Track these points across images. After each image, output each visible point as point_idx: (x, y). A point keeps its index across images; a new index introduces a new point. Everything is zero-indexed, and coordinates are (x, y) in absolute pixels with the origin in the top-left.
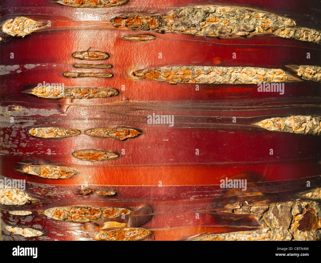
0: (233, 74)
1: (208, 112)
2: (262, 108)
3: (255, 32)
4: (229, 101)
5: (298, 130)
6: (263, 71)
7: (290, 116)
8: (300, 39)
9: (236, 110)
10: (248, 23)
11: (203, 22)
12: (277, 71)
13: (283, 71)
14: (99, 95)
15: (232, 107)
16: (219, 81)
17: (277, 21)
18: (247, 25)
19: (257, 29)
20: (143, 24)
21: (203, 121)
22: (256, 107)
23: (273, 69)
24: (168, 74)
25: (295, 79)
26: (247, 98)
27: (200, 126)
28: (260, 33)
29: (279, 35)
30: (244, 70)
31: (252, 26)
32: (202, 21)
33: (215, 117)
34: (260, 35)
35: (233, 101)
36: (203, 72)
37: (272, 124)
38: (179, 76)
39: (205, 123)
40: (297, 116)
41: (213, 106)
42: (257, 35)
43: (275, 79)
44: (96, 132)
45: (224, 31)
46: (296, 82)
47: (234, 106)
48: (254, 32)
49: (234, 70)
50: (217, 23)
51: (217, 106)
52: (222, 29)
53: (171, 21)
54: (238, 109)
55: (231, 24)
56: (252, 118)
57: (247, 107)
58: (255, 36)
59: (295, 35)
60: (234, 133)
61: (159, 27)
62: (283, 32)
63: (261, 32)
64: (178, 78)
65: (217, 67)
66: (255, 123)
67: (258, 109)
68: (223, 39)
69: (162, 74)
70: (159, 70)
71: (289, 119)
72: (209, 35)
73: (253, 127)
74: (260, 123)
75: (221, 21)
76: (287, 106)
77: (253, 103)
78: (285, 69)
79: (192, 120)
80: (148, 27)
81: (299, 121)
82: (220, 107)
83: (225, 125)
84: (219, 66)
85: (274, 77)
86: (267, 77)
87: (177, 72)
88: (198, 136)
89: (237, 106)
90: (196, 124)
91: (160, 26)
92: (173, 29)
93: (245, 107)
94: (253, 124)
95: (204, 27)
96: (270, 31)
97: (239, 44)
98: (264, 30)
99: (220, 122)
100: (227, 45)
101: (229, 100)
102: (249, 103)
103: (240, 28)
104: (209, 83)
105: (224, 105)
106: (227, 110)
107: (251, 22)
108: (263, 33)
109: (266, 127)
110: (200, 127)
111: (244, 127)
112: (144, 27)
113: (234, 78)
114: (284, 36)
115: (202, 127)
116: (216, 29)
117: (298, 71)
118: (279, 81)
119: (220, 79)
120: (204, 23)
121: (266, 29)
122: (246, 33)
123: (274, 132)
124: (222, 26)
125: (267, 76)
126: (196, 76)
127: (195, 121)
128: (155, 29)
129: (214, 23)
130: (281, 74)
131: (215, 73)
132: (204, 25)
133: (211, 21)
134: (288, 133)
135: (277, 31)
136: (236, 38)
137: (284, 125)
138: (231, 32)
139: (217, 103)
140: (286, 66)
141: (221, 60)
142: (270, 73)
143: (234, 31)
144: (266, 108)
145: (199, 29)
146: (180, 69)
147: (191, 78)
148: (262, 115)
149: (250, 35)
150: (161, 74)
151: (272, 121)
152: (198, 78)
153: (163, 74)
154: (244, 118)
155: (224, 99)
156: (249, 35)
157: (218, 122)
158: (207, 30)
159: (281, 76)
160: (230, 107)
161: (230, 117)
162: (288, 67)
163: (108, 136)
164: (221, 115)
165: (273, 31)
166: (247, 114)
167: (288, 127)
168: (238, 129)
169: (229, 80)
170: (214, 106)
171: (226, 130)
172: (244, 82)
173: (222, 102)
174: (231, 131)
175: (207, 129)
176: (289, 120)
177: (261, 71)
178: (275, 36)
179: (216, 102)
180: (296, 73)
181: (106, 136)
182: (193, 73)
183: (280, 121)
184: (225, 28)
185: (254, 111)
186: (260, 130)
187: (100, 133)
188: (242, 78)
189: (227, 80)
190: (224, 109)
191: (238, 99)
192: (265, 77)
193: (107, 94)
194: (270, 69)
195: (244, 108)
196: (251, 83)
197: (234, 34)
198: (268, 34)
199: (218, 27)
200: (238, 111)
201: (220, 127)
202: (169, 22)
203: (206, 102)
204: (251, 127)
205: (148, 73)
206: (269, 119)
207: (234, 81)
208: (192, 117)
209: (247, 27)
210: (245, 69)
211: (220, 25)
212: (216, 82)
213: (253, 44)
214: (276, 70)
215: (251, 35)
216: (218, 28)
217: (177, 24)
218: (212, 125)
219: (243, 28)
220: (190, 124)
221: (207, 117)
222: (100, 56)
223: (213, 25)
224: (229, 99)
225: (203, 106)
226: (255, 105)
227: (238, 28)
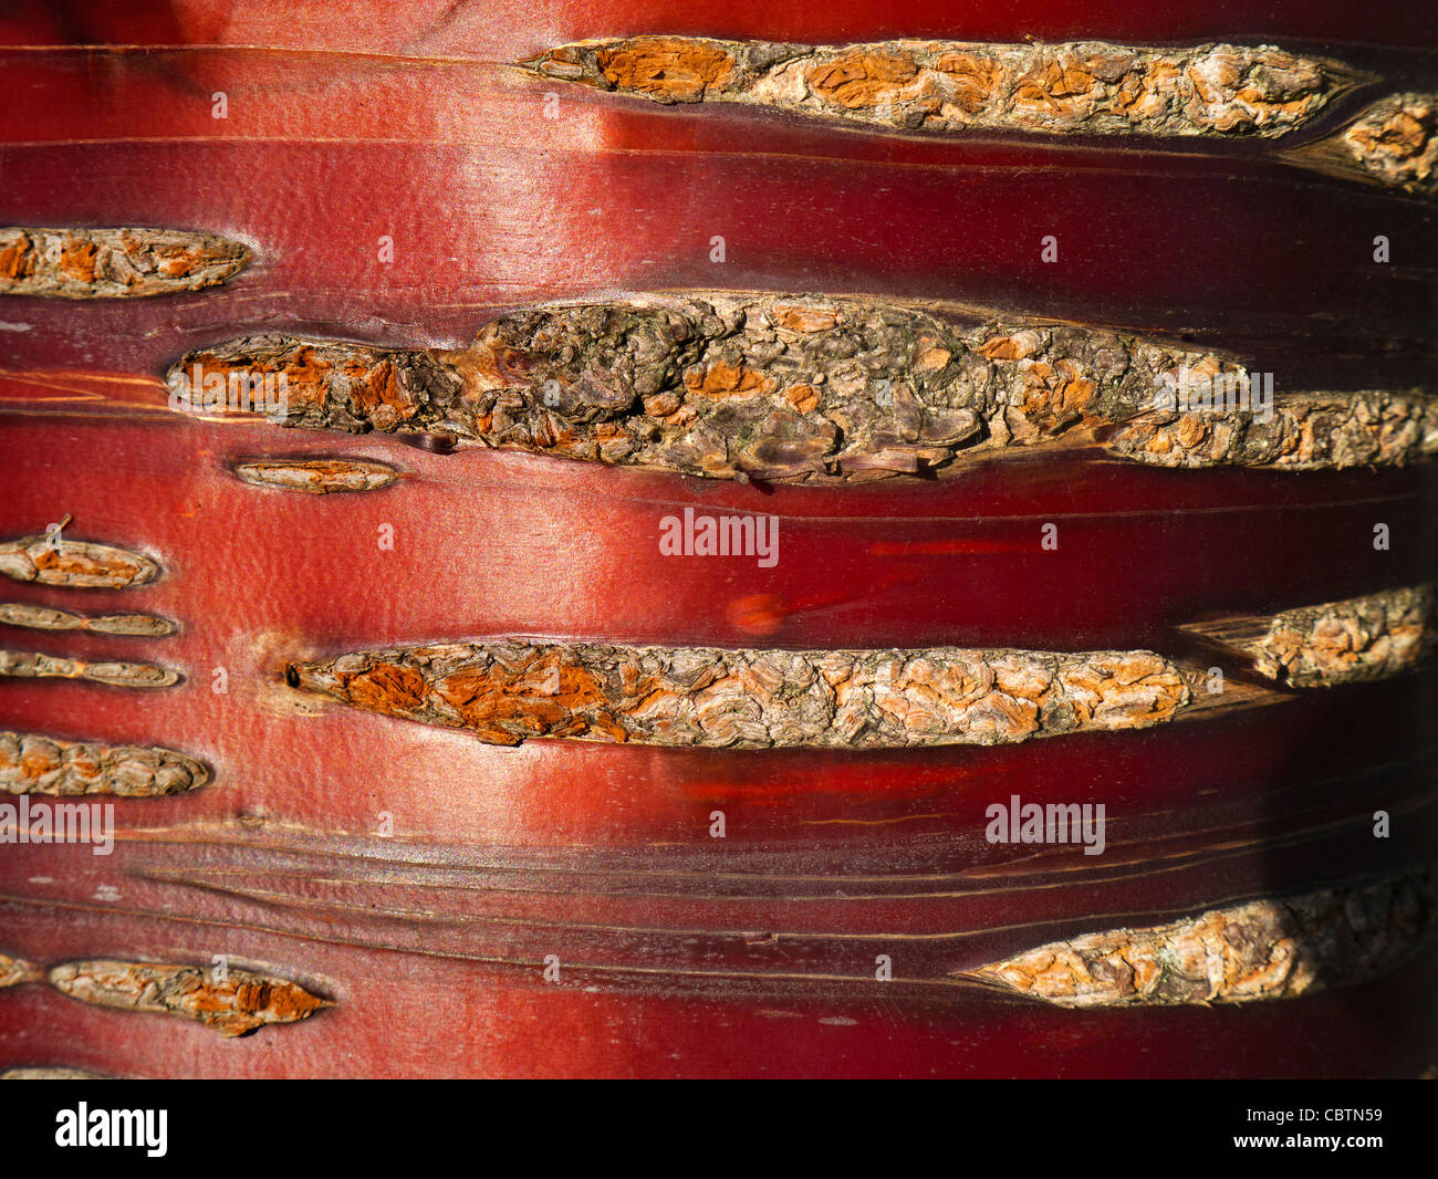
0: (846, 694)
1: (700, 905)
2: (1026, 881)
3: (989, 442)
4: (824, 847)
5: (1243, 987)
6: (1032, 668)
7: (1195, 915)
8: (1276, 466)
9: (869, 897)
10: (938, 394)
11: (661, 397)
12: (1123, 668)
13: (1157, 662)
14: (114, 782)
15: (843, 879)
16: (764, 738)
17: (1126, 372)
18: (933, 409)
19: (997, 425)
20: (330, 398)
21: (673, 956)
22: (986, 876)
23: (1101, 654)
24: (469, 687)
25: (1240, 698)
26: (938, 825)
27: (650, 985)
28: (1016, 451)
29: (1138, 456)
30: (915, 672)
31: (963, 412)
32: (657, 392)
33: (737, 933)
34: (1018, 459)
35: (851, 846)
36: (665, 684)
37: (1081, 969)
38: (531, 701)
39: (682, 966)
40: (1241, 910)
41: (727, 876)
42: (999, 461)
43: (1107, 711)
44: (99, 978)
45: (792, 447)
46: (1244, 711)
47: (852, 870)
48: (981, 446)
49: (857, 667)
50: (752, 396)
51: (750, 877)
52: (779, 433)
53: (486, 384)
54: (875, 889)
55: (838, 403)
56: (962, 942)
57: (932, 878)
58: (988, 466)
59: (1244, 448)
60: (852, 1022)
61: (423, 418)
62: (1162, 438)
63: (1028, 442)
64: (521, 716)
65: (750, 654)
66: (978, 963)
67: (999, 886)
68: (789, 488)
69: (438, 683)
70: (423, 660)
71: (1191, 934)
72: (700, 469)
73: (968, 989)
74: (1006, 964)
75: (773, 386)
76: (1179, 861)
77: (969, 855)
78: (1175, 649)
79: (605, 947)
80: (361, 417)
81: (1249, 940)
82: (769, 877)
83: (799, 980)
84: (766, 643)
85: (1106, 702)
86: (1062, 706)
87: (522, 676)
88: (640, 1038)
89: (870, 873)
90: (630, 973)
91: (423, 409)
92: (495, 427)
93: (918, 878)
94: (965, 972)
95: (673, 419)
96: (1086, 432)
97: (888, 519)
98: (1044, 428)
99: (769, 966)
100: (816, 523)
101: (825, 841)
102: (943, 857)
103: (888, 427)
104: (707, 743)
105: (793, 865)
106: (814, 898)
107: (961, 389)
108: (1038, 449)
109: (1041, 989)
110: (650, 992)
111: (913, 993)
112: (338, 414)
113: (852, 719)
114: (1170, 461)
115: (666, 987)
116: (746, 434)
117: (1259, 653)
118: (1132, 719)
119: (772, 725)
120: (667, 399)
121: (1054, 423)
122: (927, 454)
123: (1096, 1012)
124: (781, 417)
125: (1062, 699)
126: (625, 702)
127: (626, 955)
128: (400, 424)
129: (736, 399)
130: (1150, 680)
131: (739, 687)
132: (673, 412)
133: (713, 386)
134: (1186, 1008)
135: (1127, 430)
136: (871, 483)
137: (1158, 972)
138: (835, 451)
139: (756, 857)
140: (1183, 627)
141: (776, 615)
142: (1079, 676)
143: (853, 446)
144: (1048, 882)
145: (646, 430)
146: (535, 664)
147: (596, 714)
148: (1024, 921)
149: (956, 463)
150: (432, 687)
151: (1078, 953)
152: (642, 715)
153: (443, 688)
154: (913, 937)
155: (796, 832)
156: (948, 462)
157: (758, 962)
158: (689, 440)
159: (1147, 695)
160: (828, 878)
161: (832, 935)
162: (1197, 631)
163: (158, 1008)
164: (776, 926)
165: (1103, 434)
166: (932, 916)
167: (1183, 977)
168: (876, 1001)
169: (825, 729)
170: (735, 872)
171: (803, 1007)
172: (913, 738)
173: (781, 850)
174: (835, 1012)
175: (694, 999)
176: (1187, 939)
177: (1021, 672)
178: (1117, 459)
179: (749, 851)
180: (1250, 661)
181: (147, 1007)
182: (609, 688)
183: (1134, 947)
184: (800, 427)
185: (973, 897)
186: (1007, 1002)
187: (121, 987)
188: (901, 716)
189: (809, 729)
190: (798, 889)
191: (879, 830)
192: (1046, 703)
193: (154, 778)
194: (1080, 656)
195: (913, 884)
196: (957, 740)
197: (852, 460)
198: (1069, 451)
199: (756, 419)
200: (875, 902)
201: (770, 989)
202: (472, 386)
203: (684, 852)
204: (956, 989)
205: (366, 678)
206: (1063, 945)
207: (852, 733)
208: (605, 935)
209: (929, 424)
210: (918, 667)
211: (772, 408)
212: (746, 743)
213: (973, 515)
214: (1116, 660)
215: (961, 462)
216: (757, 430)
217: (518, 402)
218: (721, 980)
219: (905, 432)
220: (596, 971)
221: (694, 936)
222: (115, 567)
223: (721, 413)
224: (820, 832)
225: (671, 873)
226: (985, 863)
227: (880, 425)
